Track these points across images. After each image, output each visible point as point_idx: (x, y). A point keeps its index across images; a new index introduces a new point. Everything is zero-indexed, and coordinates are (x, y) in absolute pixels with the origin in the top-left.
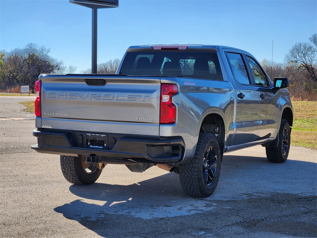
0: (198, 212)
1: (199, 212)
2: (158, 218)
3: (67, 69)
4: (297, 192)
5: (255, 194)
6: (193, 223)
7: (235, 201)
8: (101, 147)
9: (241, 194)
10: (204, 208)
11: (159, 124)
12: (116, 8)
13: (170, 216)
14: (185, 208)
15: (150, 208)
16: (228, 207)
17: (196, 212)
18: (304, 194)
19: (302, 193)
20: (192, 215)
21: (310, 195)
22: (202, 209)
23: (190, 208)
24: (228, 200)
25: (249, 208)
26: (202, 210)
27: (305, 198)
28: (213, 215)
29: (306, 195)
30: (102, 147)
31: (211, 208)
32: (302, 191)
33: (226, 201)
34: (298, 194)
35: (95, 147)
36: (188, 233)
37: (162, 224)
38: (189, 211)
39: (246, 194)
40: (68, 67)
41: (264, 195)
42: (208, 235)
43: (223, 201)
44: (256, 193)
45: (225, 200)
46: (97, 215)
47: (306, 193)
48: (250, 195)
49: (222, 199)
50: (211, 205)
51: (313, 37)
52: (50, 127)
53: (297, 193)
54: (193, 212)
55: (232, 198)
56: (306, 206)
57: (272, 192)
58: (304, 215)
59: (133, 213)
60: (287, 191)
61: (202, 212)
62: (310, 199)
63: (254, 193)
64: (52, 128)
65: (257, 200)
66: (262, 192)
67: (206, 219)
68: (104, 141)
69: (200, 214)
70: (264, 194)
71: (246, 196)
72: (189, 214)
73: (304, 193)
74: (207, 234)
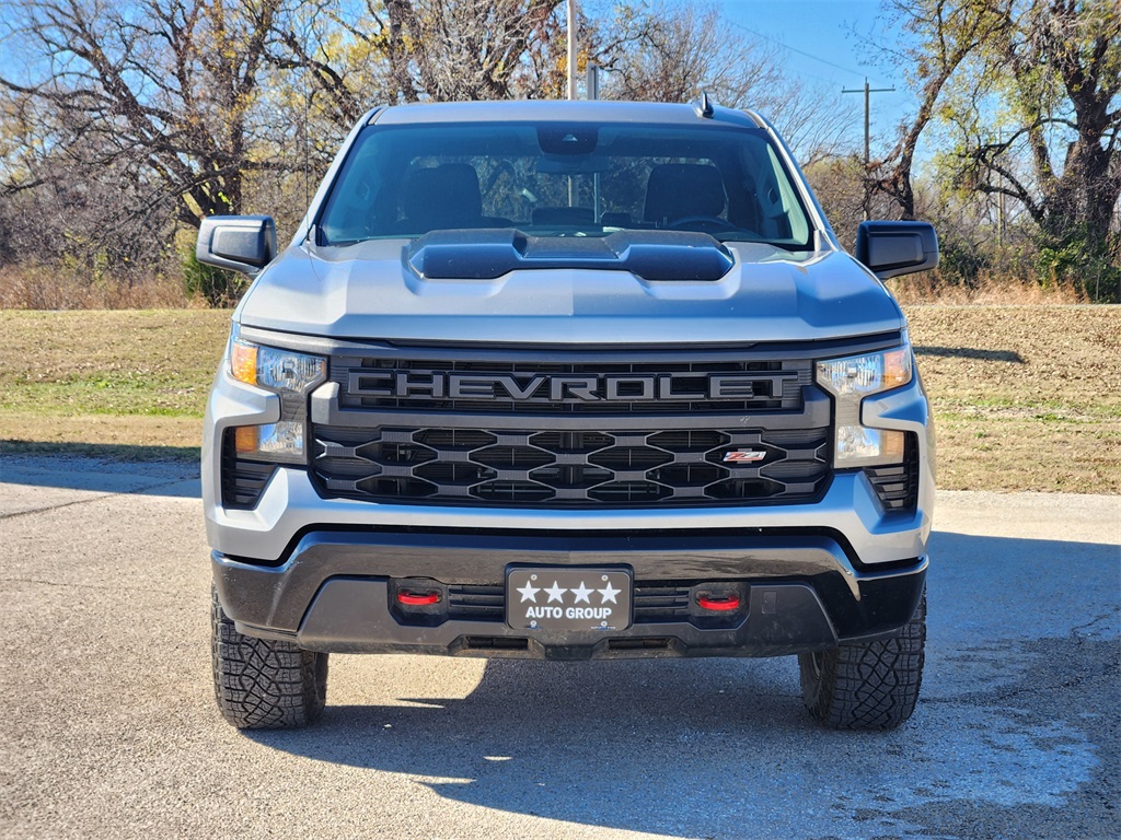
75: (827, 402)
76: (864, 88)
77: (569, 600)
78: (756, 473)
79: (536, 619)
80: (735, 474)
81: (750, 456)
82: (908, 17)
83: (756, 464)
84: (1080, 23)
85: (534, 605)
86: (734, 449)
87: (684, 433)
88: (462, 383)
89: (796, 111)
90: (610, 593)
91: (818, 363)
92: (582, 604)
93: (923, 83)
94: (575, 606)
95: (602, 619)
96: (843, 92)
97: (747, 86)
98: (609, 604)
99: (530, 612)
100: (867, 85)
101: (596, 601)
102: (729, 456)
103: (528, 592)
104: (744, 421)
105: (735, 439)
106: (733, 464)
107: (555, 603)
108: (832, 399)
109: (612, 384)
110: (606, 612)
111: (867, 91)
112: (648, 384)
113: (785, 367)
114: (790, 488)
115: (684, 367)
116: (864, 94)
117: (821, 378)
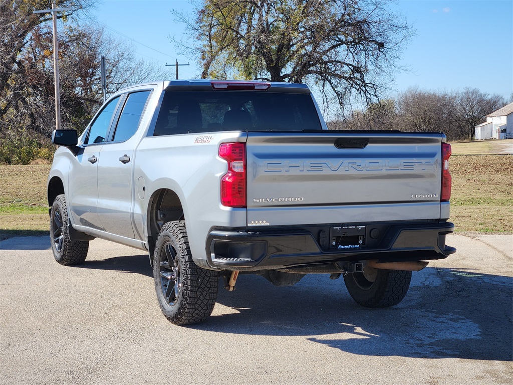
8: (356, 246)
11: (439, 202)
30: (358, 246)
35: (347, 247)
52: (265, 224)
64: (268, 224)
68: (359, 236)
76: (175, 64)
82: (198, 33)
84: (273, 38)
89: (142, 73)
93: (203, 62)
96: (166, 65)
97: (118, 62)
100: (177, 62)
111: (177, 65)
116: (176, 66)
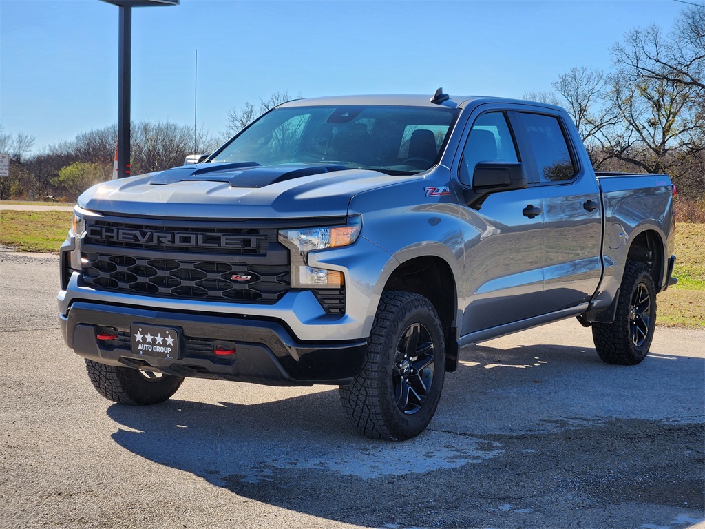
0: (470, 461)
1: (474, 461)
2: (393, 477)
3: (11, 141)
4: (656, 417)
5: (571, 422)
6: (473, 485)
7: (537, 437)
9: (540, 420)
10: (479, 453)
12: (172, 6)
13: (416, 471)
14: (438, 454)
15: (362, 453)
16: (529, 451)
17: (466, 461)
18: (673, 421)
19: (668, 419)
20: (462, 468)
21: (686, 422)
22: (476, 455)
23: (447, 453)
24: (519, 434)
25: (574, 451)
26: (478, 458)
27: (680, 429)
28: (506, 467)
29: (680, 423)
31: (495, 453)
32: (666, 414)
33: (517, 438)
34: (660, 420)
36: (474, 506)
37: (409, 490)
38: (452, 459)
39: (551, 422)
40: (15, 137)
41: (591, 423)
42: (520, 511)
43: (511, 438)
44: (572, 419)
45: (515, 434)
46: (255, 470)
47: (677, 419)
48: (562, 424)
49: (508, 433)
50: (490, 448)
51: (561, 80)
53: (657, 419)
54: (461, 462)
55: (527, 431)
56: (690, 445)
57: (605, 417)
58: (698, 466)
59: (332, 466)
60: (634, 414)
61: (480, 461)
62: (692, 432)
63: (565, 419)
65: (581, 434)
66: (582, 417)
67: (497, 477)
69: (478, 465)
70: (589, 420)
71: (554, 425)
72: (453, 465)
73: (673, 419)
74: (518, 508)
75: (286, 252)
77: (154, 343)
78: (246, 287)
79: (142, 350)
80: (236, 286)
81: (243, 277)
83: (247, 282)
85: (141, 343)
86: (236, 273)
87: (212, 263)
88: (123, 234)
90: (170, 341)
91: (280, 231)
92: (159, 345)
94: (157, 345)
95: (167, 353)
98: (170, 346)
99: (140, 347)
101: (164, 344)
102: (233, 277)
103: (139, 337)
104: (236, 259)
105: (234, 268)
106: (235, 281)
107: (149, 343)
108: (289, 251)
109: (177, 237)
110: (169, 350)
112: (193, 237)
113: (262, 232)
114: (264, 296)
115: (212, 230)
117: (281, 239)
